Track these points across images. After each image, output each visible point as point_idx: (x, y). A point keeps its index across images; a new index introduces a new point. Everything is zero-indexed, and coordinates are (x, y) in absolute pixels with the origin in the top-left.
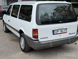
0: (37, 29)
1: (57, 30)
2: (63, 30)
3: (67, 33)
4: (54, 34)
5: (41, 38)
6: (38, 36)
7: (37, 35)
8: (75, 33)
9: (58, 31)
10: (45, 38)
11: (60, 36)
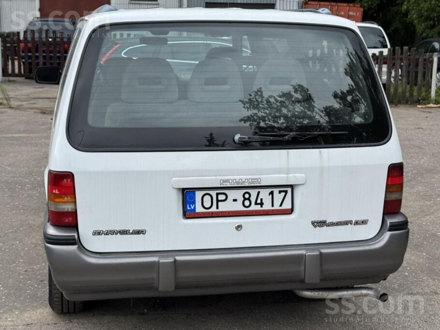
0: (70, 176)
1: (214, 193)
2: (265, 194)
3: (292, 216)
4: (188, 214)
5: (98, 233)
6: (74, 214)
7: (68, 207)
8: (364, 222)
9: (221, 197)
10: (124, 232)
11: (239, 227)
